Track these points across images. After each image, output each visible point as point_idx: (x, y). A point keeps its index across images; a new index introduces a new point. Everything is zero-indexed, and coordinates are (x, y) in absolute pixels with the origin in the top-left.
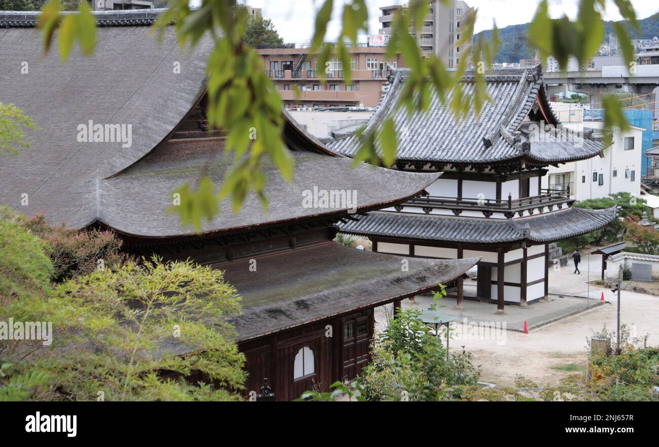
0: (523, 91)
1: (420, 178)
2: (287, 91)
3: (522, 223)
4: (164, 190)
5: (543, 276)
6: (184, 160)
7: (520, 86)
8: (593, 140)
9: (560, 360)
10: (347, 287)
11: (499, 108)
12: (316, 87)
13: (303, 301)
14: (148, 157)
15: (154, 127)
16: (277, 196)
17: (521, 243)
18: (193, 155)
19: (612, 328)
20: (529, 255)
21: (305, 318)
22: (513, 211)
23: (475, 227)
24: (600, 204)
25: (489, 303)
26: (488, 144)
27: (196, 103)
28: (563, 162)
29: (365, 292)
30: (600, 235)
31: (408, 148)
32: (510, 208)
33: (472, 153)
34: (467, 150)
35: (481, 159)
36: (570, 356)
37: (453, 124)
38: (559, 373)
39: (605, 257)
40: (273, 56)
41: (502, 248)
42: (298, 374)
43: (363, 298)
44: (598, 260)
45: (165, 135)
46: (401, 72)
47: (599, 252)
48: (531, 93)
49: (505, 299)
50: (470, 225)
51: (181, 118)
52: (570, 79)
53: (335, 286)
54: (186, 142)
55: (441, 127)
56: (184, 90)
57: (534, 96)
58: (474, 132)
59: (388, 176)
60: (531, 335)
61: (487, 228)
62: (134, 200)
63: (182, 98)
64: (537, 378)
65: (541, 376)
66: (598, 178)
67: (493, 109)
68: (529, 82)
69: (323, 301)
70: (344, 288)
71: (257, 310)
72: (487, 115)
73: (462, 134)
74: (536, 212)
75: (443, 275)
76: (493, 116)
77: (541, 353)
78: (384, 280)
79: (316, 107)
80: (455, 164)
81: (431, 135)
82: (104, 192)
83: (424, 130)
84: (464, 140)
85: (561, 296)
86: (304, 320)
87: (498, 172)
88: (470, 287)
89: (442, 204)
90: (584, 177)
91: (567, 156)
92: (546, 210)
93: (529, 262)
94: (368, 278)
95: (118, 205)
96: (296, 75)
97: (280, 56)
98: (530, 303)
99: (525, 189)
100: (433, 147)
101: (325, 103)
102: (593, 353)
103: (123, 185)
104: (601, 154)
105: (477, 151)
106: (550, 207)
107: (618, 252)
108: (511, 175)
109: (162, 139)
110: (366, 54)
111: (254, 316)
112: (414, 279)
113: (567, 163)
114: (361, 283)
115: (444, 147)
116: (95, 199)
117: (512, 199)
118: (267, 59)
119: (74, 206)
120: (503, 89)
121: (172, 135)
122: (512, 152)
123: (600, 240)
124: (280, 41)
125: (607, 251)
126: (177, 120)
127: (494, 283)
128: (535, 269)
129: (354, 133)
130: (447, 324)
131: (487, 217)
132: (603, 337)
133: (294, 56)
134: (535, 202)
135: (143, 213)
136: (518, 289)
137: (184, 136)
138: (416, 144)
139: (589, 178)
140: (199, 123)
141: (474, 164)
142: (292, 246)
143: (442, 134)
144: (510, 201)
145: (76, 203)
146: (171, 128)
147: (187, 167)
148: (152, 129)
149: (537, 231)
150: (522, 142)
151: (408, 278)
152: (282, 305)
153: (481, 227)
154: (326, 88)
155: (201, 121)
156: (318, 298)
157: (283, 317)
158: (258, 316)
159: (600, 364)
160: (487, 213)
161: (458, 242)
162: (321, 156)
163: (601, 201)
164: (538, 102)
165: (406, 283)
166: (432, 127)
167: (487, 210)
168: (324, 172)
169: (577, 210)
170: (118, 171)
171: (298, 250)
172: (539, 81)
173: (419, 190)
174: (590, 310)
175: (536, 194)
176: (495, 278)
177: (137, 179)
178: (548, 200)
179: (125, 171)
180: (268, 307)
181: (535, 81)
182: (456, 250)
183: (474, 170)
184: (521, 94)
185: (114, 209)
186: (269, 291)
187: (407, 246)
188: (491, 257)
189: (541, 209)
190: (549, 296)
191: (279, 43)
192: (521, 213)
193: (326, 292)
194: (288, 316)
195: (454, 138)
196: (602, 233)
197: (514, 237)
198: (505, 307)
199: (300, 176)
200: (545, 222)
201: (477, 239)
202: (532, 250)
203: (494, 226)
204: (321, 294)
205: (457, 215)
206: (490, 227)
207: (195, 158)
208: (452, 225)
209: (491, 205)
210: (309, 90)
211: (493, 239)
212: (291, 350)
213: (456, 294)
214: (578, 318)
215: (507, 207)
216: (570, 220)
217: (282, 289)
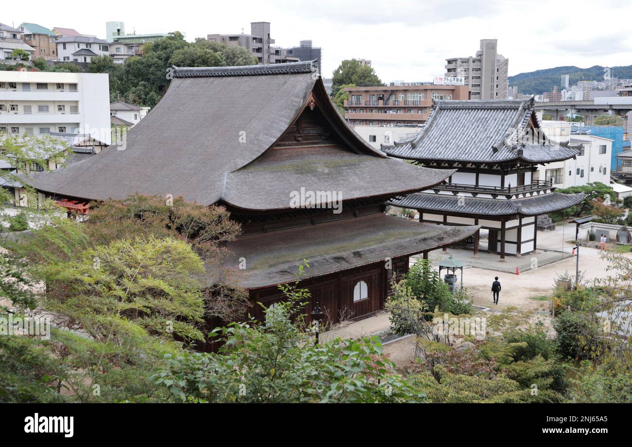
0: (521, 115)
1: (442, 173)
2: (380, 113)
3: (516, 202)
4: (269, 179)
5: (533, 238)
6: (284, 160)
7: (519, 112)
8: (569, 148)
9: (537, 293)
10: (389, 243)
11: (504, 126)
12: (399, 111)
13: (358, 252)
14: (259, 159)
15: (264, 140)
16: (343, 184)
17: (515, 216)
18: (290, 157)
19: (572, 273)
20: (523, 223)
21: (358, 263)
22: (511, 194)
23: (486, 204)
24: (580, 190)
25: (496, 254)
26: (495, 150)
27: (292, 124)
28: (548, 162)
29: (401, 247)
30: (579, 210)
31: (443, 153)
32: (509, 192)
33: (484, 156)
34: (481, 154)
35: (490, 160)
36: (544, 290)
37: (473, 137)
38: (534, 302)
39: (578, 225)
40: (371, 91)
41: (504, 218)
42: (356, 298)
43: (398, 251)
44: (573, 227)
45: (270, 144)
46: (441, 103)
47: (574, 222)
48: (526, 116)
49: (506, 252)
50: (483, 203)
51: (281, 134)
52: (572, 105)
53: (381, 243)
54: (286, 149)
55: (466, 138)
56: (284, 116)
57: (528, 118)
58: (487, 142)
59: (420, 171)
60: (521, 276)
61: (494, 205)
62: (248, 186)
63: (282, 121)
64: (519, 305)
65: (522, 303)
66: (581, 173)
67: (500, 127)
68: (525, 110)
69: (372, 252)
70: (387, 244)
71: (327, 257)
72: (496, 131)
73: (479, 144)
74: (528, 195)
75: (455, 236)
76: (500, 132)
77: (525, 288)
78: (415, 239)
79: (398, 124)
80: (474, 163)
81: (459, 144)
82: (229, 181)
83: (454, 141)
84: (480, 147)
85: (545, 251)
86: (357, 264)
87: (502, 169)
88: (484, 243)
89: (465, 189)
90: (570, 172)
91: (549, 159)
92: (535, 194)
93: (523, 228)
94: (404, 238)
95: (237, 189)
96: (386, 104)
97: (376, 91)
98: (523, 255)
99: (521, 180)
100: (460, 152)
101: (404, 121)
102: (557, 289)
103: (242, 176)
104: (574, 157)
105: (488, 154)
106: (538, 192)
107: (588, 222)
108: (511, 170)
109: (268, 147)
110: (432, 90)
111: (325, 261)
112: (436, 239)
113: (551, 163)
114: (399, 241)
115: (466, 152)
116: (223, 185)
117: (511, 187)
118: (368, 93)
119: (211, 189)
120: (507, 114)
121: (276, 144)
122: (511, 156)
123: (580, 214)
124: (379, 82)
125: (580, 221)
126: (279, 135)
127: (499, 241)
128: (528, 233)
129: (409, 142)
130: (461, 268)
131: (494, 198)
132: (565, 279)
133: (385, 91)
134: (528, 188)
135: (253, 194)
136: (516, 246)
137: (285, 145)
138: (448, 150)
139: (574, 172)
140: (295, 137)
141: (487, 164)
142: (355, 216)
143: (466, 143)
144: (509, 188)
145: (212, 188)
146: (274, 140)
147: (285, 165)
148: (262, 141)
149: (527, 208)
150: (518, 149)
151: (431, 238)
152: (344, 254)
153: (490, 205)
154: (405, 112)
155: (296, 135)
156: (368, 250)
157: (344, 262)
158: (327, 261)
159: (559, 297)
160: (495, 196)
161: (474, 214)
162: (376, 158)
163: (581, 187)
164: (531, 122)
165: (429, 242)
166: (459, 138)
167: (494, 193)
168: (377, 168)
169: (557, 194)
170: (240, 167)
171: (359, 219)
172: (532, 109)
173: (440, 181)
174: (563, 260)
175: (530, 183)
176: (499, 238)
177: (251, 172)
178: (536, 188)
179: (245, 167)
180: (334, 255)
181: (529, 109)
182: (474, 219)
183: (486, 167)
184: (519, 117)
185: (234, 191)
186: (337, 245)
187: (442, 216)
188: (497, 225)
189: (531, 193)
190: (537, 250)
191: (379, 83)
192: (517, 196)
193: (374, 247)
194: (347, 262)
195: (473, 146)
196: (581, 209)
197: (511, 211)
198: (506, 257)
199: (360, 171)
200: (534, 202)
201: (487, 212)
202: (525, 221)
203: (499, 204)
204: (371, 247)
205: (474, 196)
206: (496, 204)
207: (290, 159)
208: (471, 203)
209: (497, 190)
210: (394, 113)
211: (497, 213)
212: (352, 283)
213: (473, 248)
214: (554, 265)
215: (508, 192)
216: (551, 201)
217: (346, 244)
